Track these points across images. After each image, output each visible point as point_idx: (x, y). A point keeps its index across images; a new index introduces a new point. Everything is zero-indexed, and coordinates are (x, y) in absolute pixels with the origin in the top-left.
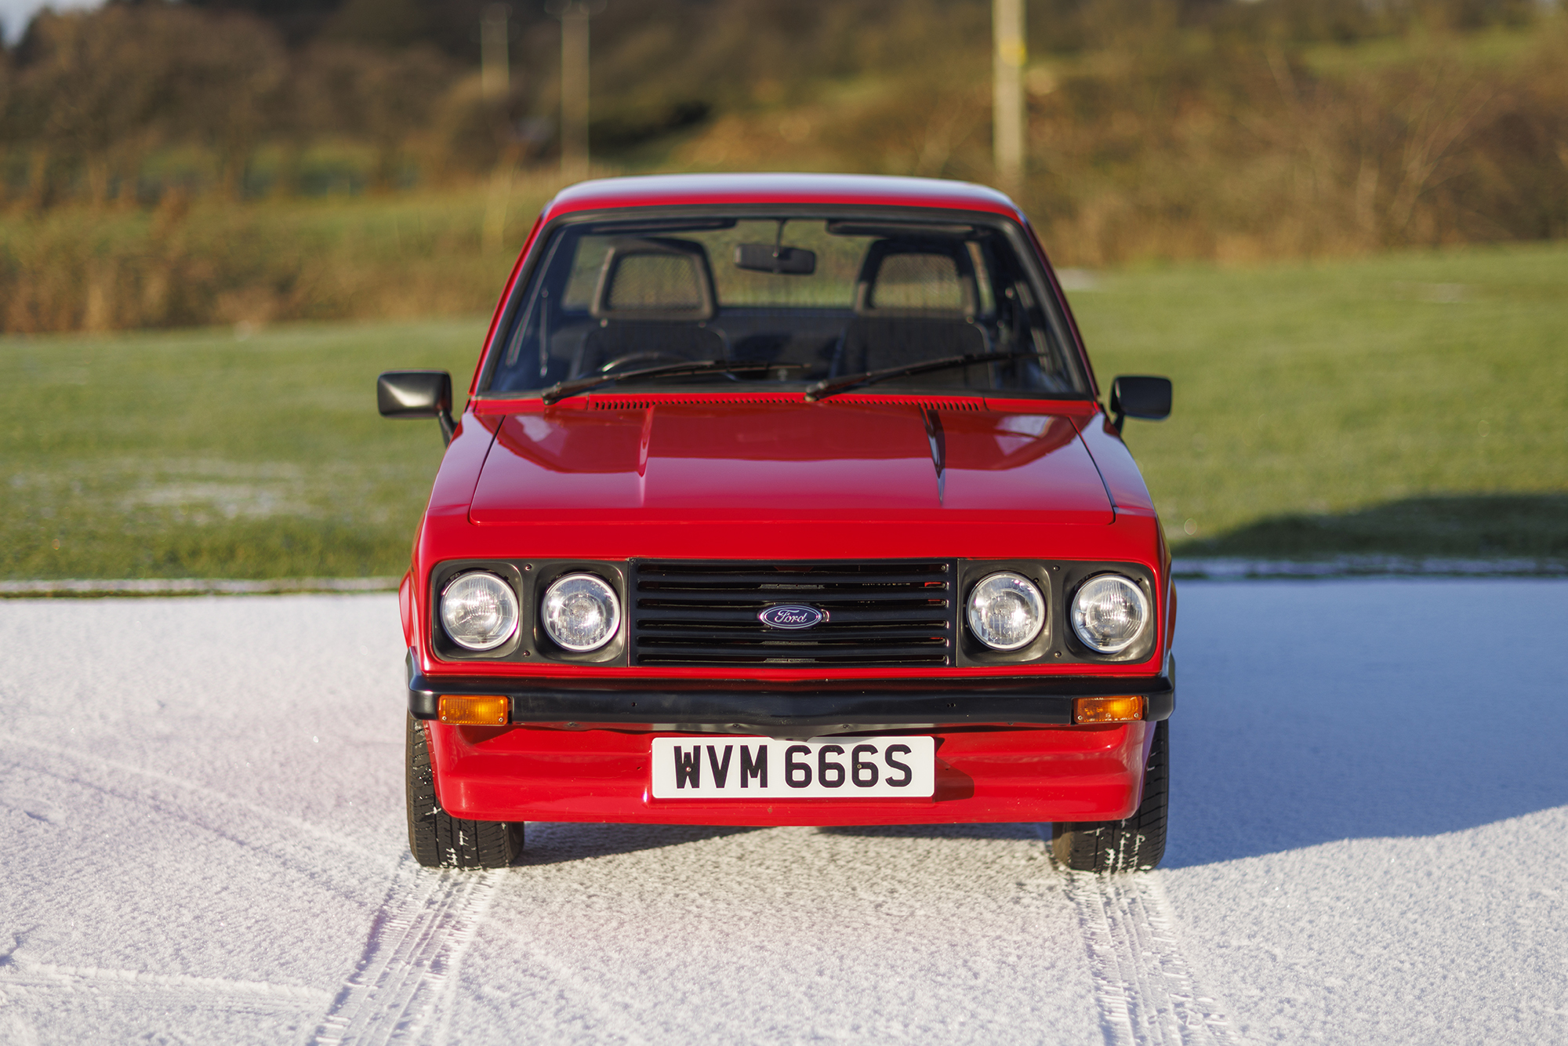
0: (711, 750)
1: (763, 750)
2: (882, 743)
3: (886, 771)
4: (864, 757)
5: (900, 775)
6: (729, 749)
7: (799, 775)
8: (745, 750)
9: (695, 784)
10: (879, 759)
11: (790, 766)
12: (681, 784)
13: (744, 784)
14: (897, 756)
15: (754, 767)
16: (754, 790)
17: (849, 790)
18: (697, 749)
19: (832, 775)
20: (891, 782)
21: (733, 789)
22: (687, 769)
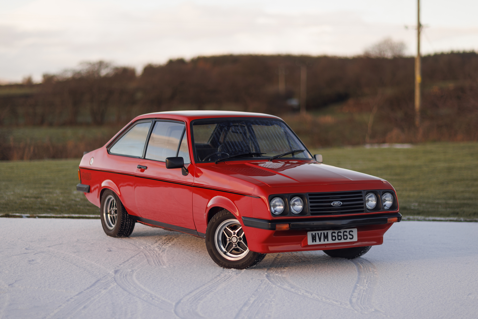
0: (318, 234)
1: (327, 233)
2: (348, 230)
3: (349, 236)
4: (345, 233)
5: (351, 237)
6: (321, 233)
7: (334, 238)
8: (324, 233)
9: (316, 241)
10: (347, 234)
11: (332, 236)
12: (313, 242)
13: (324, 241)
14: (351, 233)
15: (326, 237)
16: (326, 242)
17: (343, 241)
18: (315, 234)
19: (340, 238)
20: (350, 238)
21: (322, 242)
22: (314, 239)
